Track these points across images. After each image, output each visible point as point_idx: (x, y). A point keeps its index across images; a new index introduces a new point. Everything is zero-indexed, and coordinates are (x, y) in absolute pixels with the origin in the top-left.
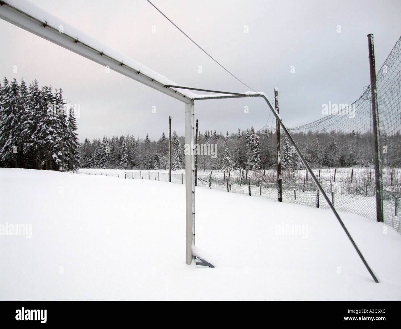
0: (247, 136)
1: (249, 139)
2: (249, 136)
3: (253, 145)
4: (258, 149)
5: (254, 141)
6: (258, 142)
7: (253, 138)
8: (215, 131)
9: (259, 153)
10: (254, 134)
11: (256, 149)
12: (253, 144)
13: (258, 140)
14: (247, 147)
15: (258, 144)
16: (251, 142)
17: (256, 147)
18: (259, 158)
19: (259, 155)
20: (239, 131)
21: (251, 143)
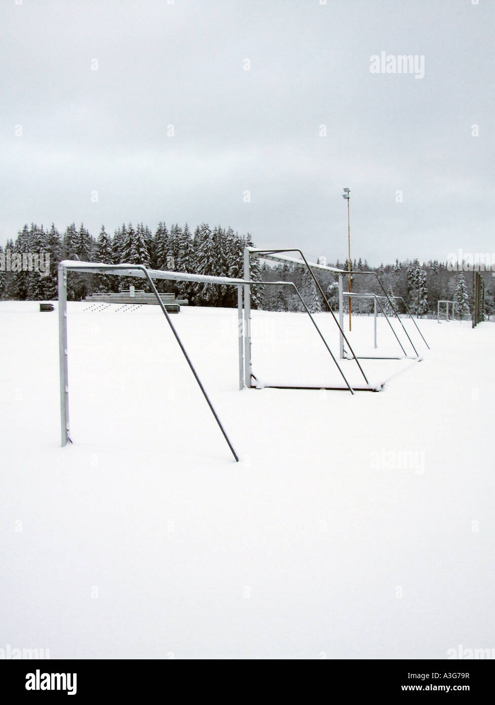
0: (410, 271)
1: (413, 275)
2: (412, 272)
3: (417, 283)
4: (425, 289)
5: (419, 278)
6: (424, 279)
7: (417, 273)
8: (360, 260)
9: (425, 294)
10: (419, 268)
11: (422, 288)
12: (418, 281)
13: (425, 277)
14: (410, 285)
15: (425, 282)
16: (415, 279)
17: (422, 286)
18: (425, 300)
19: (426, 296)
20: (397, 262)
21: (414, 281)
